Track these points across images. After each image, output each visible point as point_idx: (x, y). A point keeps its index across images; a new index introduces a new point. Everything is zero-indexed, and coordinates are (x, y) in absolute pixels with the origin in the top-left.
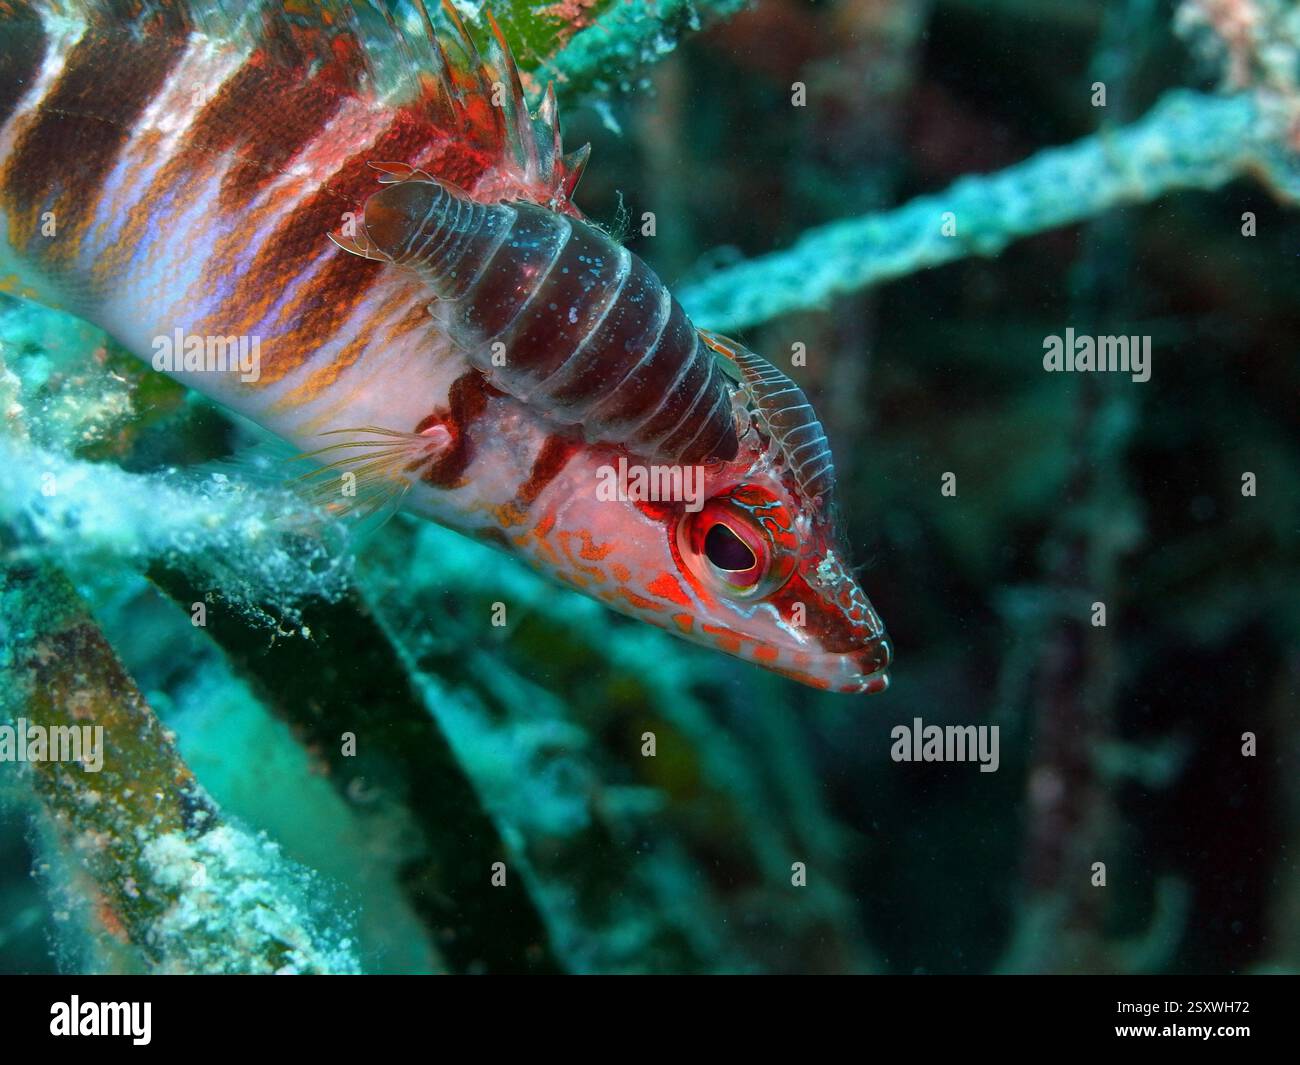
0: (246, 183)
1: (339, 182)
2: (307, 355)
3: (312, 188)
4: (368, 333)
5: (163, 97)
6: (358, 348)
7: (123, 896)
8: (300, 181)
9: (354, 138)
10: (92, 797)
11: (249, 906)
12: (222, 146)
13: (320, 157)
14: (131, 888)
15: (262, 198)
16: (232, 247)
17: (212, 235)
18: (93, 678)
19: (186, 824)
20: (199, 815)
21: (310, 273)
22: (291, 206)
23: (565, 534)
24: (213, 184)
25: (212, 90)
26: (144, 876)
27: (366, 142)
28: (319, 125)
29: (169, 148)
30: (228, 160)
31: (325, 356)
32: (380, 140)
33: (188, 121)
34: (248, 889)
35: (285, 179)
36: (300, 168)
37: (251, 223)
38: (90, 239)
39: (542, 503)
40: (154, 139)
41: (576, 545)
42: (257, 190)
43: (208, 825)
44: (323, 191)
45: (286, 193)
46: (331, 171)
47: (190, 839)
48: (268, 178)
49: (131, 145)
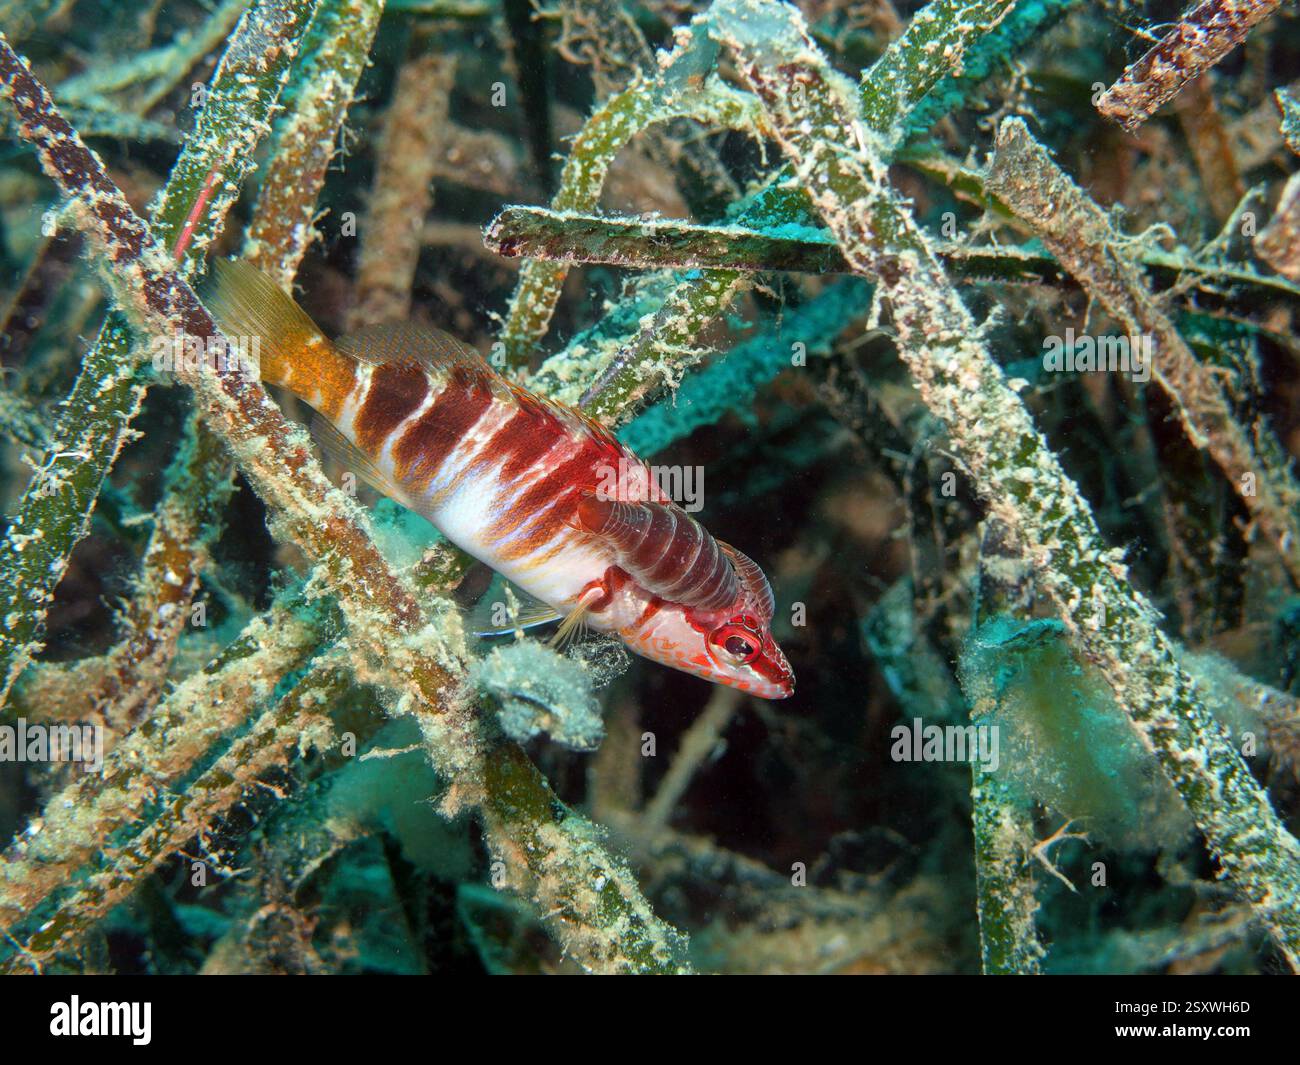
0: (513, 470)
1: (556, 474)
2: (533, 549)
3: (544, 475)
4: (564, 543)
5: (478, 425)
6: (560, 548)
7: (527, 849)
8: (537, 473)
9: (564, 454)
10: (513, 808)
11: (584, 853)
12: (504, 451)
13: (549, 462)
14: (530, 845)
15: (520, 477)
16: (503, 497)
17: (495, 491)
18: (511, 756)
19: (554, 818)
20: (559, 814)
21: (540, 513)
22: (533, 482)
23: (655, 639)
24: (497, 469)
25: (501, 426)
26: (537, 841)
27: (571, 456)
28: (548, 447)
29: (478, 449)
30: (505, 458)
31: (542, 550)
32: (577, 456)
33: (489, 438)
34: (584, 845)
35: (531, 470)
36: (539, 466)
37: (514, 488)
38: (435, 482)
39: (646, 627)
40: (471, 445)
41: (660, 644)
42: (518, 473)
43: (563, 818)
44: (549, 477)
45: (532, 476)
46: (553, 468)
47: (557, 825)
48: (523, 468)
49: (460, 445)
